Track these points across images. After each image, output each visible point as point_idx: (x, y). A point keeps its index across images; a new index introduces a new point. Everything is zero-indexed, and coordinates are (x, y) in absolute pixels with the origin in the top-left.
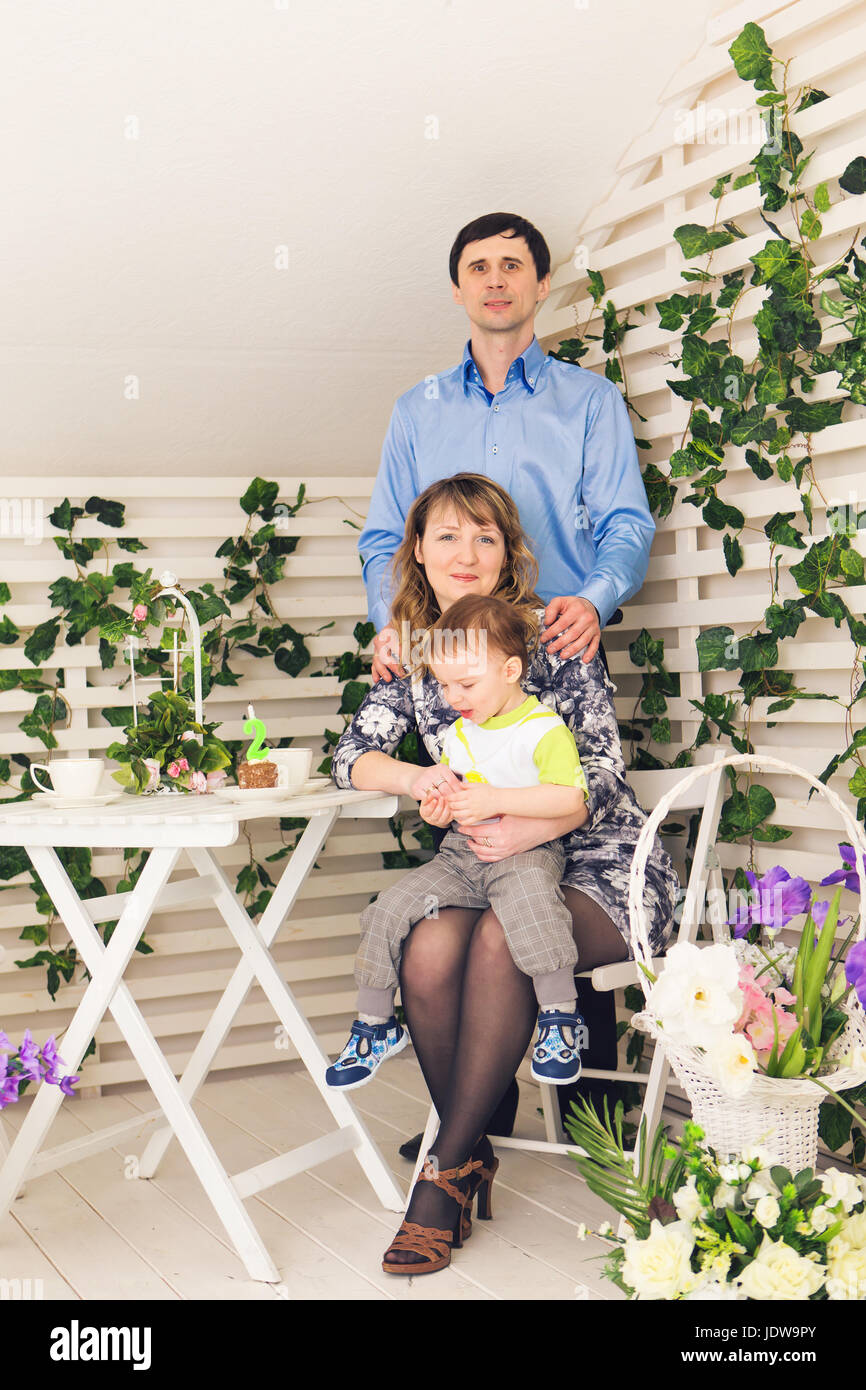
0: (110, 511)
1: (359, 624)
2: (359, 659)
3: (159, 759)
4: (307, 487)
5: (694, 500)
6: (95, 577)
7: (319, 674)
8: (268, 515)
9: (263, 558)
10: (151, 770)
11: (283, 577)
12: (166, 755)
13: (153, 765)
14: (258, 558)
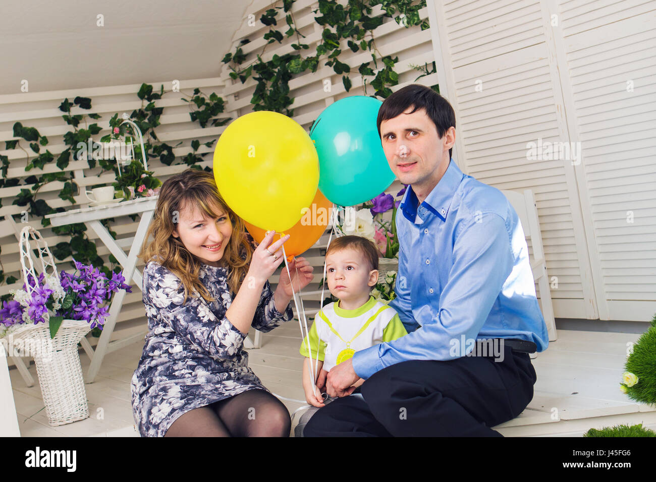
0: (85, 103)
1: (193, 142)
2: (195, 156)
3: (133, 186)
4: (164, 86)
5: (329, 64)
6: (82, 131)
7: (179, 164)
8: (149, 99)
9: (150, 117)
10: (131, 191)
11: (160, 124)
12: (136, 184)
13: (131, 189)
14: (148, 117)
